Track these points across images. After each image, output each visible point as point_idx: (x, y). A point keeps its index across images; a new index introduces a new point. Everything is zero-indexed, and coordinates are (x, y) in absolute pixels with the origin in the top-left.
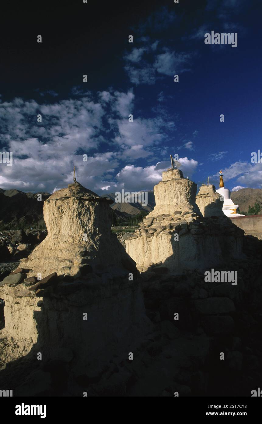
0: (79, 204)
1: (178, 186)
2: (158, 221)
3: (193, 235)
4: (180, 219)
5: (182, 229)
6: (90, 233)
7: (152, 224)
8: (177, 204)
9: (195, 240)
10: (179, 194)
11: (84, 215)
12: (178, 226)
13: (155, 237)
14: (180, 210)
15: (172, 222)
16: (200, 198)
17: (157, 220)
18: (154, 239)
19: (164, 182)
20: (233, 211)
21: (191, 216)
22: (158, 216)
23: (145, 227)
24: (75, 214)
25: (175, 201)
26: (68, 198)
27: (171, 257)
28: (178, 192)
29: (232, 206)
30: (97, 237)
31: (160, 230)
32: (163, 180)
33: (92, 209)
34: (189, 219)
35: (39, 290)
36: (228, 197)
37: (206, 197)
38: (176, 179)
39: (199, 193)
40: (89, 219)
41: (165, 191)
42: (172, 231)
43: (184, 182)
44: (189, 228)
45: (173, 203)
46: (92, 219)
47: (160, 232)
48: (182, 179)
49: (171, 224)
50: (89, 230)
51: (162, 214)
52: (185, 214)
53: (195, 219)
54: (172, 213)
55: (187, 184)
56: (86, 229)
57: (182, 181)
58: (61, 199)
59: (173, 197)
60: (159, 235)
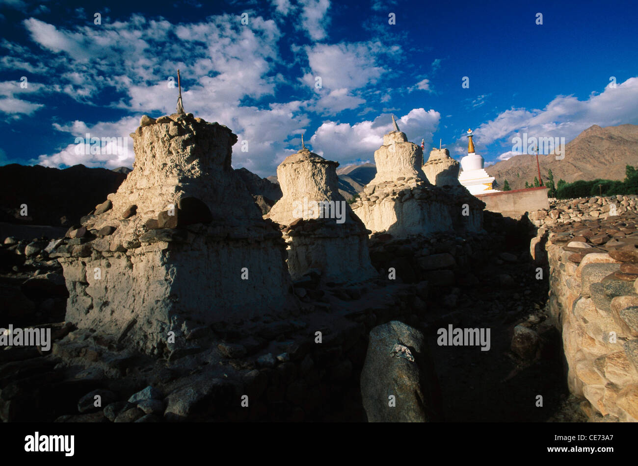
0: (313, 166)
1: (401, 150)
2: (380, 189)
3: (416, 199)
4: (403, 185)
5: (406, 194)
6: (323, 190)
7: (373, 193)
8: (400, 170)
9: (419, 205)
10: (402, 159)
11: (317, 175)
12: (401, 191)
13: (377, 205)
14: (403, 176)
15: (395, 188)
16: (431, 165)
17: (379, 187)
18: (376, 207)
19: (385, 146)
20: (488, 187)
21: (415, 181)
22: (380, 184)
23: (366, 195)
24: (310, 174)
25: (398, 167)
26: (303, 161)
27: (394, 224)
28: (401, 157)
29: (486, 179)
30: (329, 194)
31: (383, 197)
32: (384, 144)
33: (323, 171)
34: (413, 184)
35: (290, 230)
36: (480, 167)
37: (437, 163)
38: (398, 143)
39: (430, 159)
40: (322, 179)
41: (387, 157)
42: (395, 197)
43: (408, 145)
44: (413, 193)
45: (397, 169)
46: (324, 178)
47: (383, 199)
48: (406, 143)
49: (394, 190)
50: (322, 188)
51: (384, 181)
52: (408, 180)
53: (420, 184)
54: (395, 180)
55: (411, 148)
56: (319, 187)
57: (405, 144)
58: (297, 162)
59: (396, 162)
60: (382, 203)
